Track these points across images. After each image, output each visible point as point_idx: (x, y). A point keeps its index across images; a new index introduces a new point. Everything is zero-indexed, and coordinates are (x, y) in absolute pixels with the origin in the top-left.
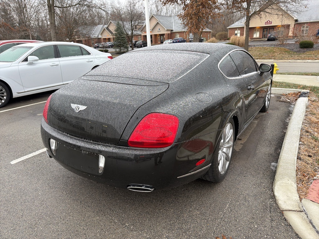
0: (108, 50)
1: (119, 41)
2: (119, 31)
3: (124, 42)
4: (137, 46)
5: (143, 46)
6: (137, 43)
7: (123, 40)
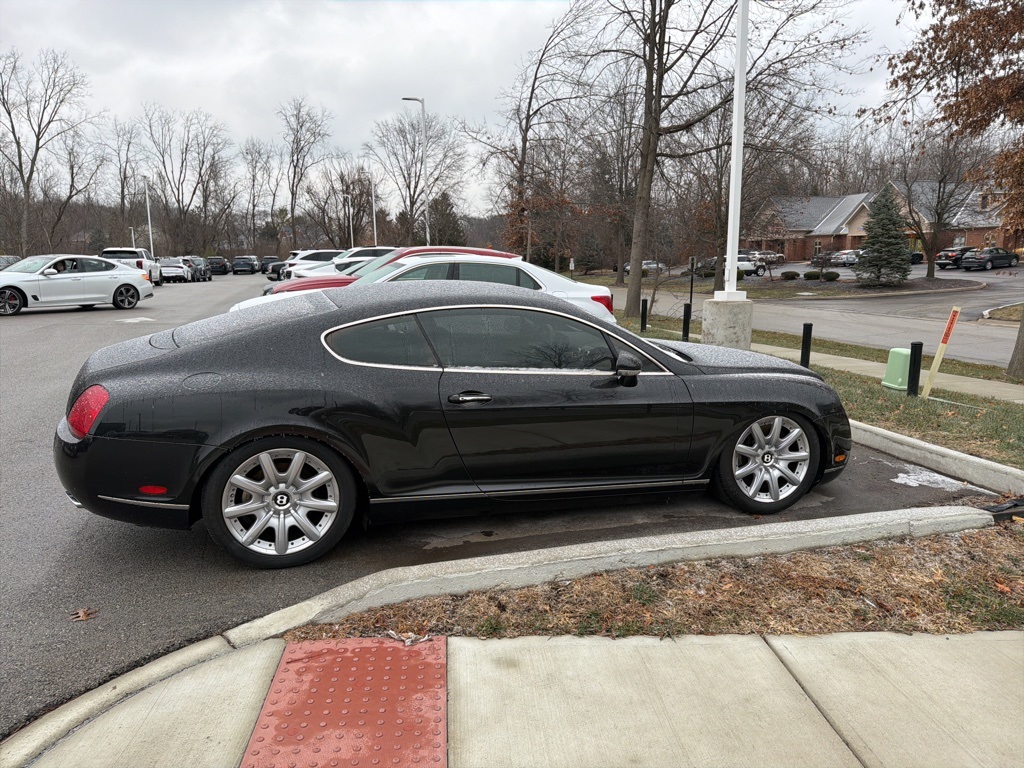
0: (838, 275)
1: (876, 247)
2: (881, 216)
3: (894, 252)
4: (964, 265)
5: (989, 266)
6: (968, 254)
7: (889, 244)
